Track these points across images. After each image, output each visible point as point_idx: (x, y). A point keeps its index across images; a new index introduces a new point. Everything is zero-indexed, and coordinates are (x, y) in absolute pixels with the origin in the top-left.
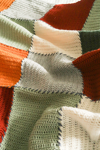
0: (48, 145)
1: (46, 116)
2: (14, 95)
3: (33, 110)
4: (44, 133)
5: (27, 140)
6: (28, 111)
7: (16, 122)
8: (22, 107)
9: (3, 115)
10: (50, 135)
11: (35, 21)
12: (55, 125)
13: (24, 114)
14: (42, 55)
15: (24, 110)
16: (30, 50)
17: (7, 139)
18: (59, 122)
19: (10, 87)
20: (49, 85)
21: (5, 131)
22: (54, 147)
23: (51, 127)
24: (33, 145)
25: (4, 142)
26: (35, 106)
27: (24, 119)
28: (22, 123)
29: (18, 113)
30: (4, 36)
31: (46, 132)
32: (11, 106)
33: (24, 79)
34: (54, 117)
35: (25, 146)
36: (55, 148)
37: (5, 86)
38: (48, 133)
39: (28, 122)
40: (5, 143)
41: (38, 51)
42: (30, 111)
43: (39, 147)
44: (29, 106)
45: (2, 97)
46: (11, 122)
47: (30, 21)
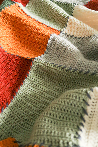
0: (62, 134)
1: (67, 96)
2: (32, 68)
3: (49, 91)
4: (58, 118)
5: (32, 125)
6: (43, 90)
7: (24, 98)
8: (37, 84)
9: (12, 86)
10: (67, 123)
11: (75, 4)
12: (77, 111)
13: (37, 93)
14: (75, 38)
15: (39, 88)
16: (62, 30)
17: (7, 113)
18: (84, 107)
19: (29, 59)
20: (78, 61)
21: (8, 102)
22: (70, 138)
23: (71, 111)
24: (39, 129)
25: (2, 115)
26: (53, 87)
27: (36, 98)
28: (32, 102)
29: (30, 90)
30: (38, 14)
31: (62, 117)
32: (25, 78)
33: (48, 55)
34: (79, 98)
35: (28, 131)
36: (71, 140)
37: (24, 56)
38: (65, 119)
39: (39, 103)
40: (4, 118)
41: (71, 32)
42: (45, 91)
43: (47, 132)
44: (46, 86)
45: (17, 67)
46: (19, 96)
47: (70, 4)
